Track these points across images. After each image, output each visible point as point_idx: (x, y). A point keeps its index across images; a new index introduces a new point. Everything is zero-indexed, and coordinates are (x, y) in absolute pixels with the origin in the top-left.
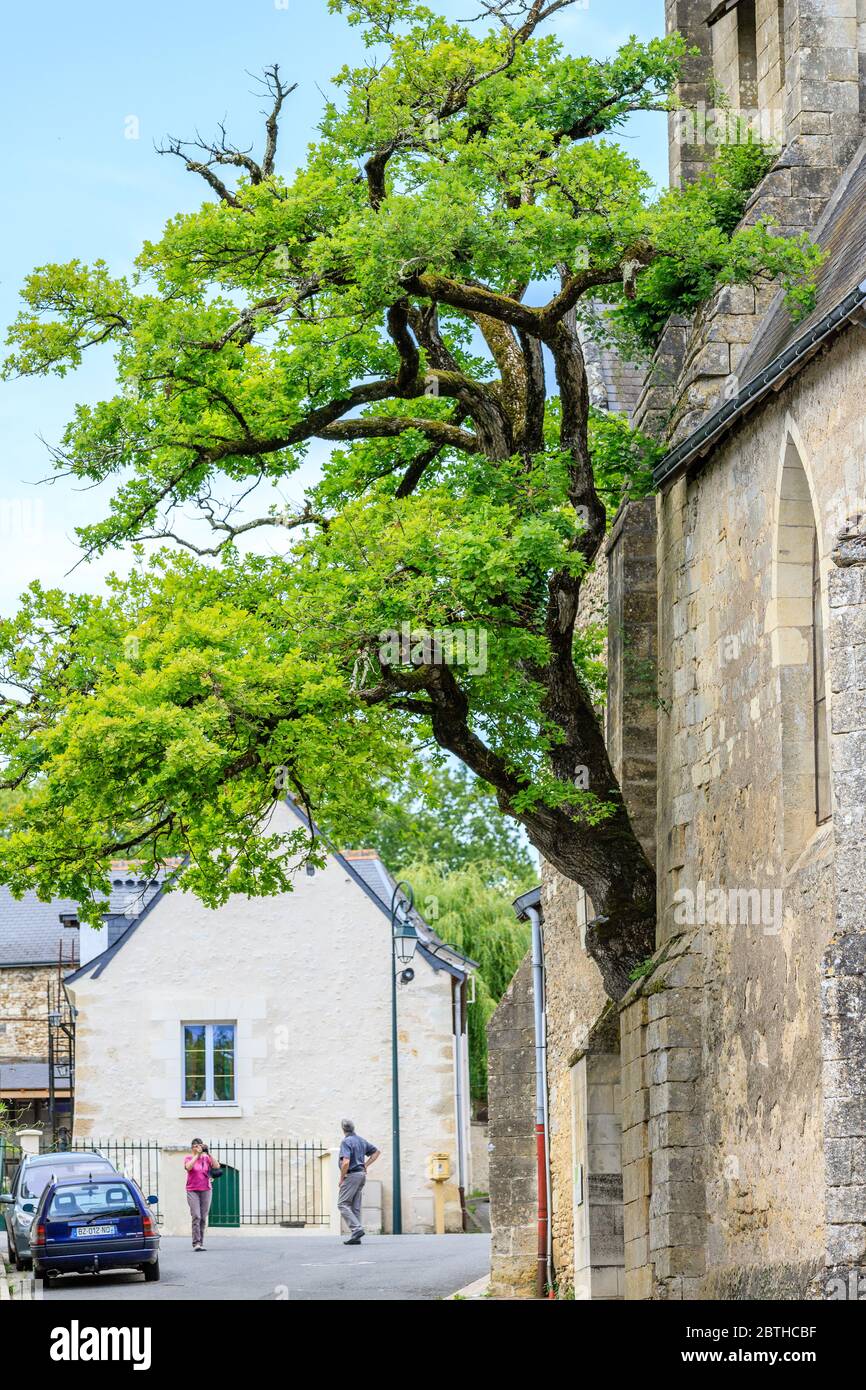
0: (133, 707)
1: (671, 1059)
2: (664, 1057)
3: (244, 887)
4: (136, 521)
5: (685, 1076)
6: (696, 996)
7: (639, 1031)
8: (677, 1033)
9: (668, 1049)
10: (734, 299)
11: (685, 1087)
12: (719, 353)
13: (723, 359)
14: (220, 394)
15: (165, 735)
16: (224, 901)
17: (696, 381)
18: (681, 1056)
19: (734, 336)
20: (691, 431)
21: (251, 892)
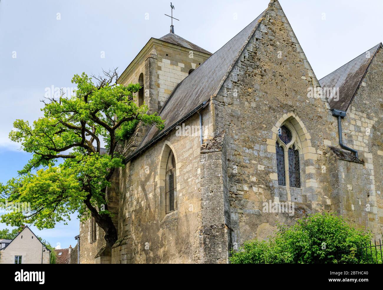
0: (42, 180)
1: (127, 255)
2: (126, 256)
3: (46, 227)
4: (28, 171)
5: (129, 259)
6: (131, 245)
7: (119, 251)
8: (128, 251)
9: (126, 254)
10: (139, 134)
11: (129, 260)
12: (136, 142)
13: (137, 143)
14: (51, 139)
15: (49, 186)
16: (42, 229)
17: (132, 147)
18: (129, 255)
19: (139, 140)
20: (132, 154)
21: (47, 228)
